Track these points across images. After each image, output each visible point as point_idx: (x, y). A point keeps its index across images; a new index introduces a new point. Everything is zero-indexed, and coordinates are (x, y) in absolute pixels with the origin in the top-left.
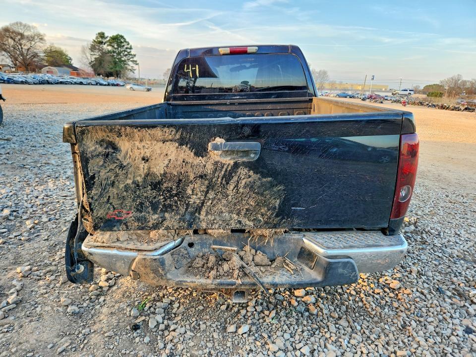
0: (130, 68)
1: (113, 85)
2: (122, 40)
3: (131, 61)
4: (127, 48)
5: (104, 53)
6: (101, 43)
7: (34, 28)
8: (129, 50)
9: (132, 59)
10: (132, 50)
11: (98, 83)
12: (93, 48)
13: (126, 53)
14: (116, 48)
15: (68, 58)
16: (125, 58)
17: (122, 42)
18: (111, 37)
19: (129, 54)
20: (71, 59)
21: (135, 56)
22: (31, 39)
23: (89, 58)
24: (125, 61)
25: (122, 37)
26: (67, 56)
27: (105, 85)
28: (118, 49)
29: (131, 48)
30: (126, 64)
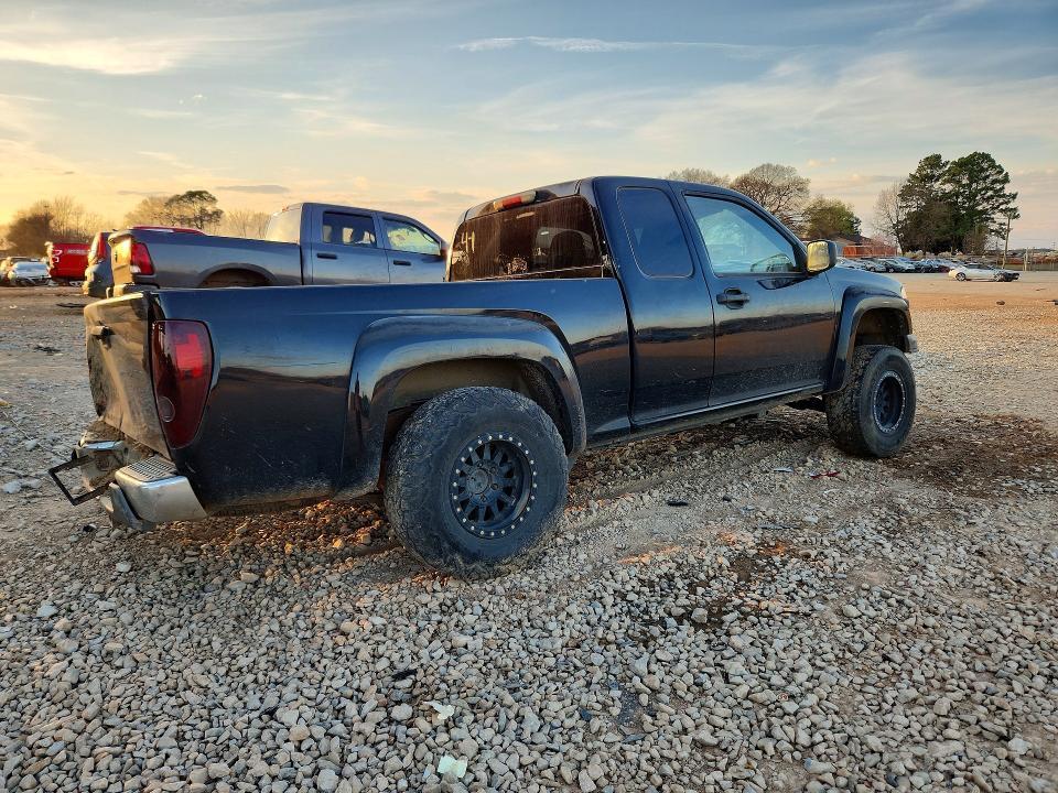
0: (994, 227)
1: (930, 270)
2: (985, 165)
3: (1002, 211)
4: (994, 182)
5: (933, 200)
6: (931, 178)
7: (791, 170)
8: (998, 186)
9: (1003, 207)
10: (1006, 186)
11: (893, 267)
12: (906, 193)
13: (990, 193)
14: (964, 186)
15: (852, 219)
16: (985, 204)
17: (983, 170)
18: (954, 163)
19: (998, 194)
20: (858, 221)
21: (1014, 197)
22: (781, 192)
23: (893, 214)
24: (984, 211)
25: (986, 157)
26: (851, 216)
27: (908, 271)
28: (970, 186)
29: (1006, 180)
30: (987, 220)
